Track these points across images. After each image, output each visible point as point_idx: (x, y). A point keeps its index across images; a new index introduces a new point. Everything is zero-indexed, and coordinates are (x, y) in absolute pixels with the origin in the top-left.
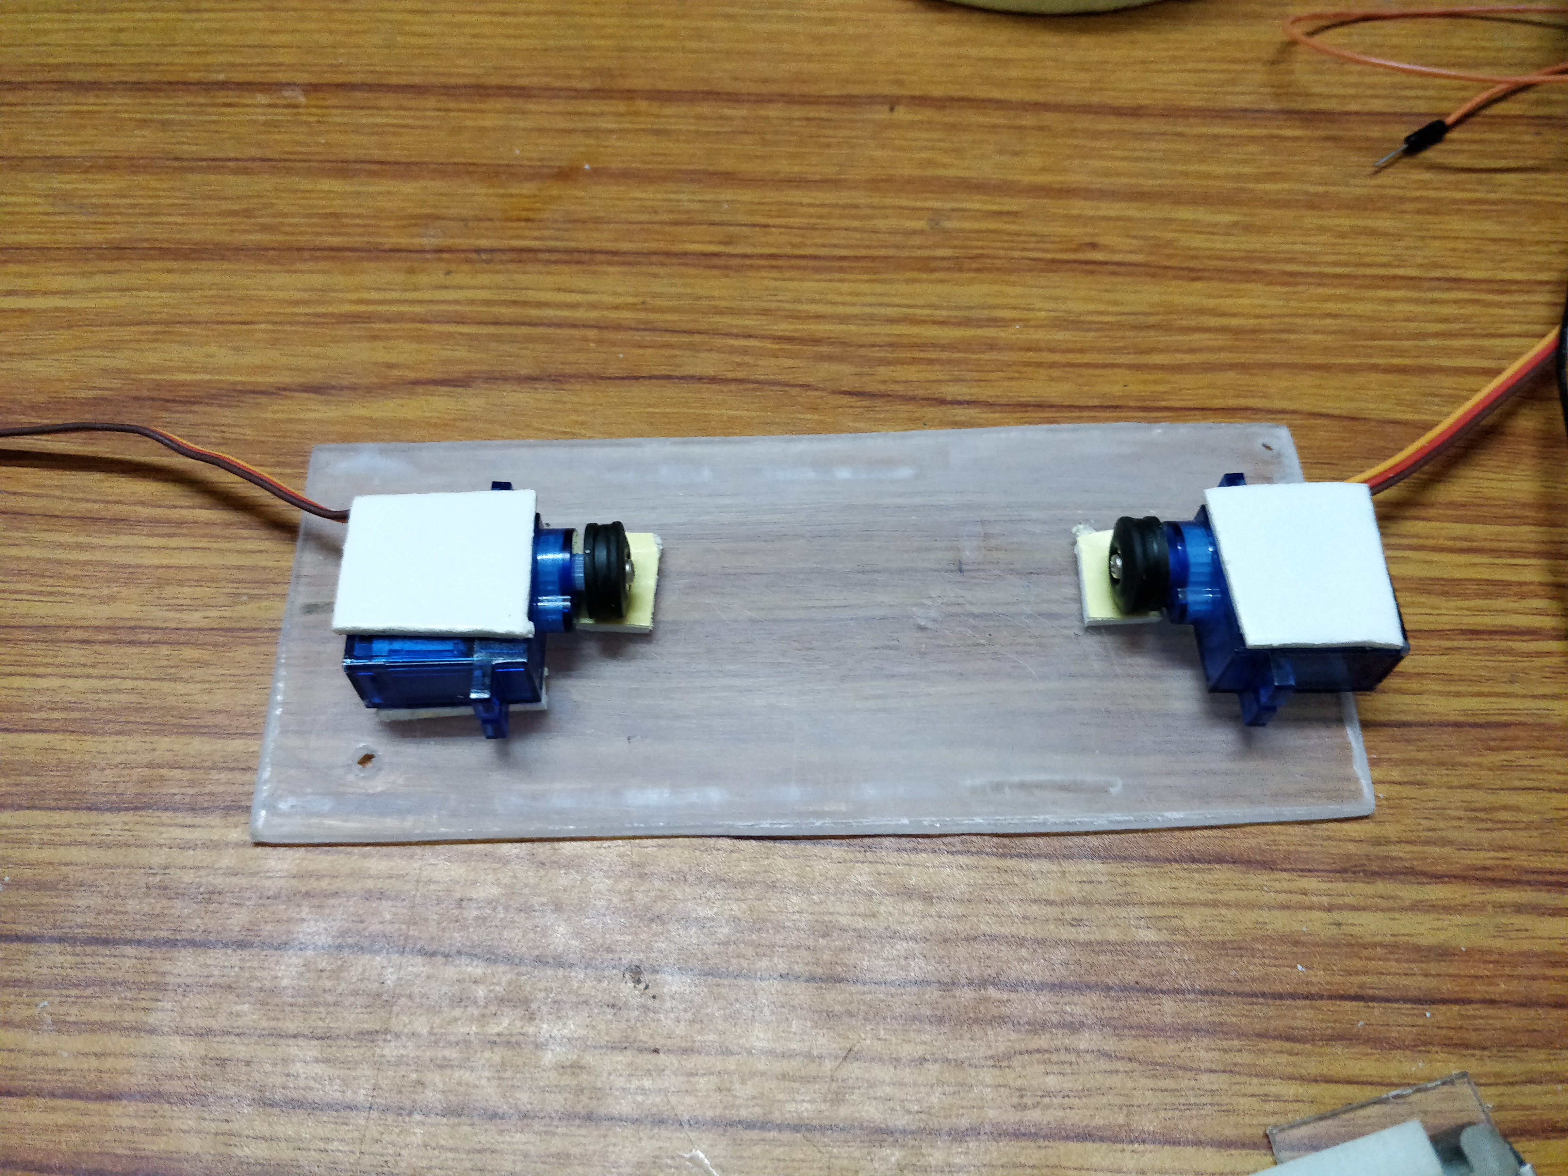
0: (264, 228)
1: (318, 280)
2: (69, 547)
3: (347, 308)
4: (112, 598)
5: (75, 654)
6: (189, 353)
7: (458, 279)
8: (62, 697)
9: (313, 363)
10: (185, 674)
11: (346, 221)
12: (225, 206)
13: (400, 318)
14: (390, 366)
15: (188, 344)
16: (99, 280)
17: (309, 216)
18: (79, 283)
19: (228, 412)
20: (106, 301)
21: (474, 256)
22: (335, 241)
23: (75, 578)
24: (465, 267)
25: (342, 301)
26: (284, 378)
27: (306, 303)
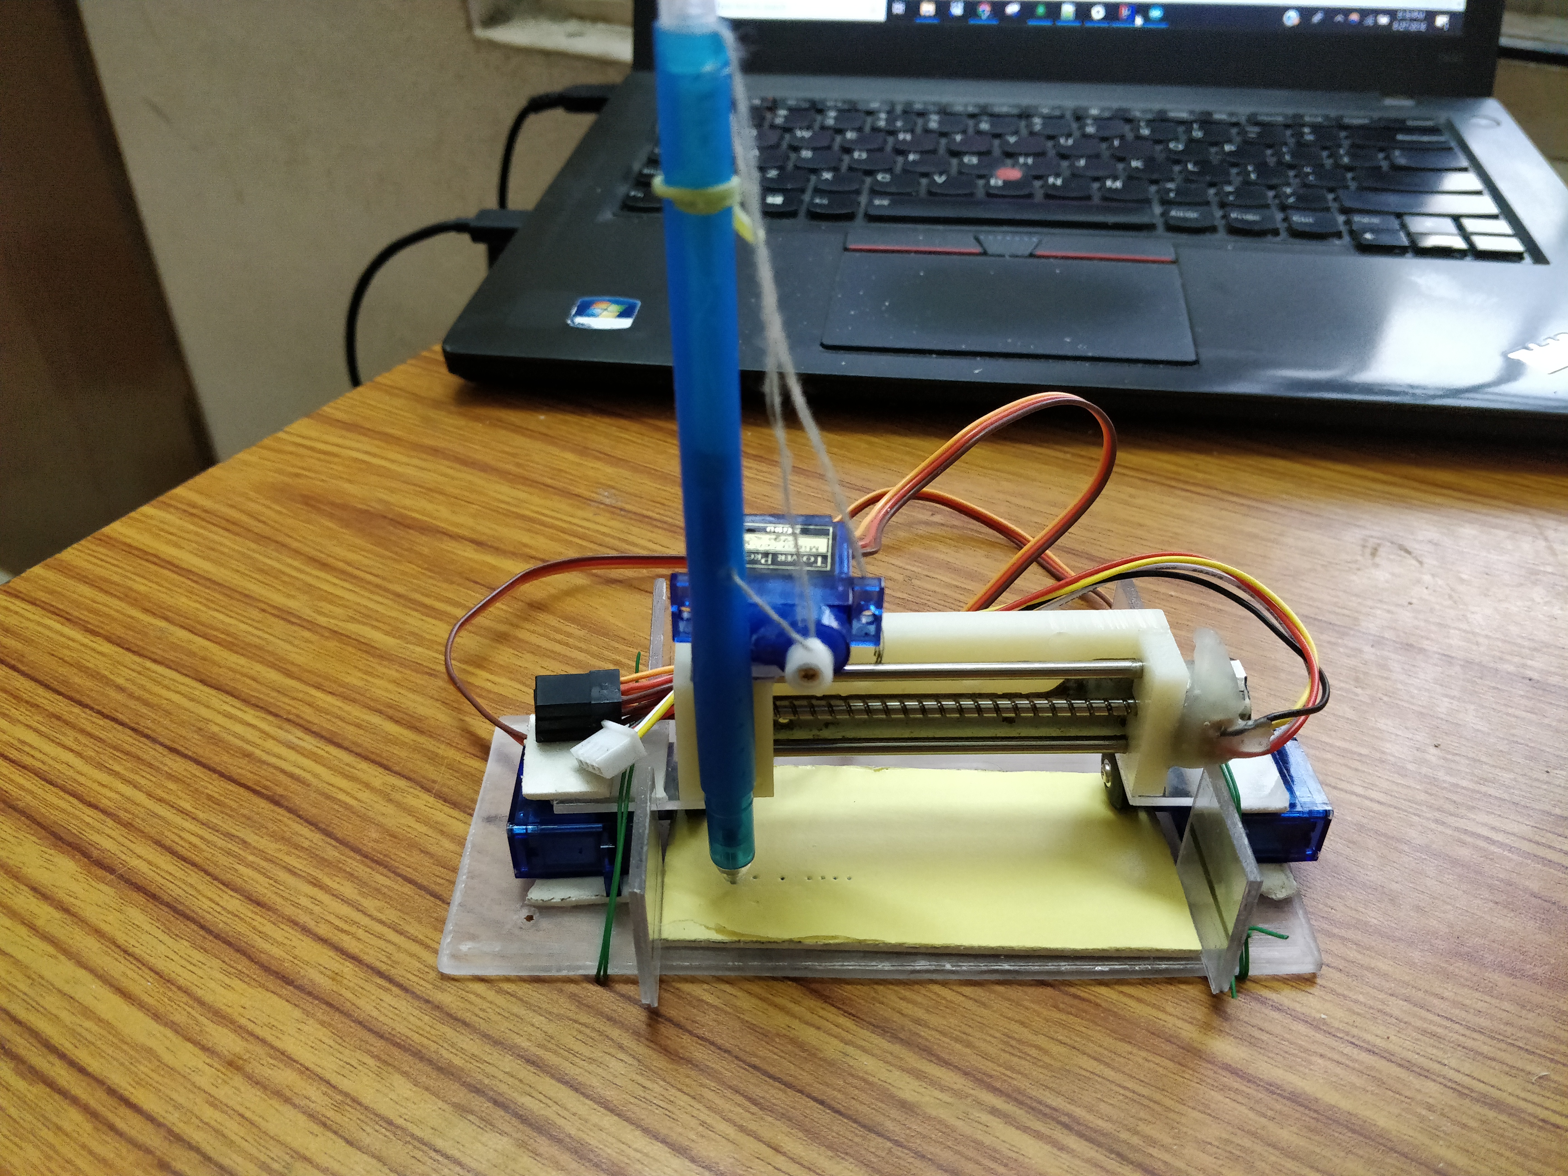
0: (518, 465)
1: (522, 495)
2: (295, 568)
3: (527, 513)
4: (294, 597)
5: (255, 614)
6: (430, 507)
7: (600, 519)
8: (232, 630)
9: (487, 531)
10: (296, 642)
11: (563, 474)
12: (507, 449)
13: (552, 527)
14: (525, 545)
15: (431, 502)
16: (415, 461)
17: (546, 466)
18: (405, 459)
19: (424, 538)
20: (410, 471)
21: (618, 511)
22: (549, 481)
23: (284, 582)
24: (608, 515)
25: (527, 509)
26: (466, 533)
27: (508, 503)
